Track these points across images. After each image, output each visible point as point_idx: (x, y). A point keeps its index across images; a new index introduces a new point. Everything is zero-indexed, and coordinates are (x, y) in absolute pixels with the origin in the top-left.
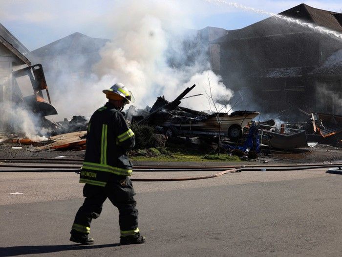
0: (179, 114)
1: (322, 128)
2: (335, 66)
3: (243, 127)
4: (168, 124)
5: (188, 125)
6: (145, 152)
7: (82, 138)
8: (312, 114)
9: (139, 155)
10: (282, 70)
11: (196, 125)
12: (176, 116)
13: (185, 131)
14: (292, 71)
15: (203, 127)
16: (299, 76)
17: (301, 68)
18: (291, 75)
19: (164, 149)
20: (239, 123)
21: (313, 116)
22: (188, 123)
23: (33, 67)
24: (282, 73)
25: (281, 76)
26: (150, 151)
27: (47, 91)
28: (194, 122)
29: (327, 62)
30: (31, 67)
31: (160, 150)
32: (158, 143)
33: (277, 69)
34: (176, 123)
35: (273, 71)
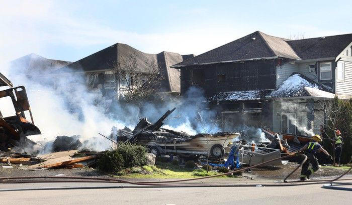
0: (162, 135)
1: (287, 147)
2: (291, 90)
3: (224, 147)
4: (152, 144)
5: (172, 145)
6: (140, 170)
7: (72, 157)
8: (277, 135)
9: (134, 172)
10: (241, 93)
11: (180, 145)
12: (159, 137)
13: (170, 151)
14: (250, 95)
15: (188, 146)
16: (258, 99)
17: (258, 91)
18: (250, 98)
19: (155, 167)
20: (222, 143)
21: (278, 136)
22: (172, 143)
23: (15, 89)
24: (241, 96)
25: (241, 99)
26: (144, 169)
27: (30, 112)
28: (178, 142)
29: (283, 86)
30: (14, 88)
31: (152, 168)
32: (149, 161)
33: (236, 92)
34: (161, 143)
35: (232, 94)
